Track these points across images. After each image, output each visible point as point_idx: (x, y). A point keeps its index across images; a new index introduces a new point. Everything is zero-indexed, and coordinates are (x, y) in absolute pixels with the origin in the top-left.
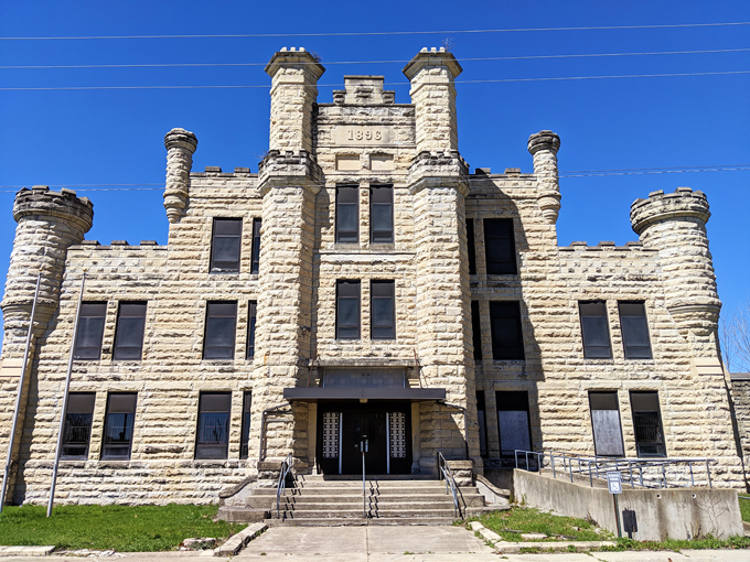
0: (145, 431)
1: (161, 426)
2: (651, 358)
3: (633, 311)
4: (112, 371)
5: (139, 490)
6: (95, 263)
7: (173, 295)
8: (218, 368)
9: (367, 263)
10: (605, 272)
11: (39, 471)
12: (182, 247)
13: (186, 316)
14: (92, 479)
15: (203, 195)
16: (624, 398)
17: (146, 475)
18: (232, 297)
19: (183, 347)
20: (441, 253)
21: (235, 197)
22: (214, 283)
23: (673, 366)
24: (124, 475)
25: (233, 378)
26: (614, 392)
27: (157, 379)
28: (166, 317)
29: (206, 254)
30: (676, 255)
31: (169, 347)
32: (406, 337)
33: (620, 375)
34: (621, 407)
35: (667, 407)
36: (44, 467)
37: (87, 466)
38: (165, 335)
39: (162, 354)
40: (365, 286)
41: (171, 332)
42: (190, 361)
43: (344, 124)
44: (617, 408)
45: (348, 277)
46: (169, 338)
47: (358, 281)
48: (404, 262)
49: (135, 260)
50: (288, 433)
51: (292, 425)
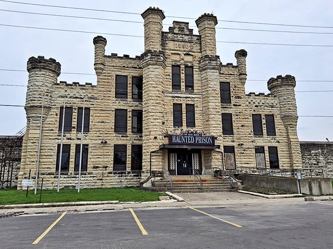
0: (92, 160)
1: (99, 158)
2: (276, 135)
3: (270, 118)
4: (77, 135)
5: (91, 183)
6: (66, 91)
7: (101, 106)
8: (120, 135)
9: (184, 97)
10: (261, 104)
11: (48, 176)
12: (103, 86)
13: (107, 115)
14: (72, 179)
15: (111, 65)
16: (266, 149)
17: (94, 177)
18: (125, 108)
19: (106, 127)
20: (213, 95)
21: (124, 67)
22: (117, 102)
23: (282, 138)
24: (85, 177)
25: (127, 140)
26: (263, 147)
27: (96, 140)
28: (99, 115)
29: (113, 90)
30: (285, 99)
31: (100, 127)
32: (199, 126)
33: (265, 141)
34: (266, 152)
35: (280, 152)
36: (50, 175)
37: (69, 174)
38: (99, 122)
39: (97, 130)
40: (184, 106)
41: (100, 121)
42: (109, 133)
43: (174, 41)
44: (264, 153)
45: (177, 102)
46: (100, 124)
47: (181, 104)
48: (198, 98)
49: (84, 91)
50: (160, 160)
51: (161, 157)
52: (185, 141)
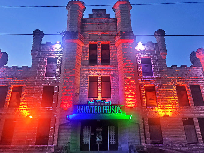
6: (5, 74)
7: (32, 84)
8: (46, 110)
12: (36, 68)
13: (36, 92)
16: (196, 121)
21: (55, 51)
22: (46, 80)
26: (192, 119)
28: (29, 92)
29: (44, 70)
31: (29, 103)
32: (115, 97)
33: (193, 112)
34: (195, 124)
39: (26, 105)
41: (30, 97)
47: (97, 77)
50: (69, 134)
51: (70, 131)
52: (91, 112)
